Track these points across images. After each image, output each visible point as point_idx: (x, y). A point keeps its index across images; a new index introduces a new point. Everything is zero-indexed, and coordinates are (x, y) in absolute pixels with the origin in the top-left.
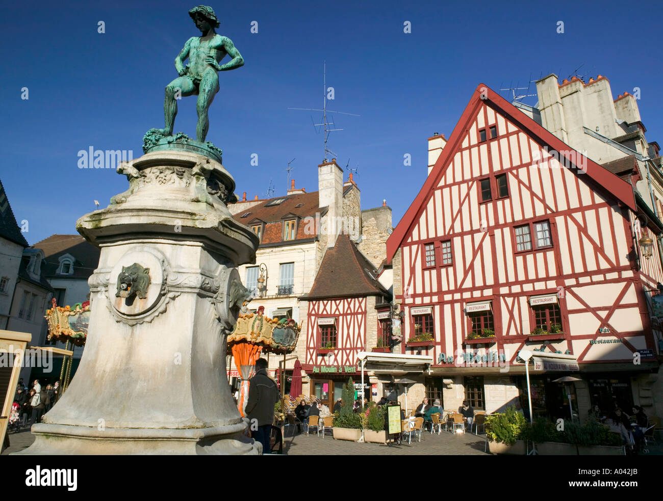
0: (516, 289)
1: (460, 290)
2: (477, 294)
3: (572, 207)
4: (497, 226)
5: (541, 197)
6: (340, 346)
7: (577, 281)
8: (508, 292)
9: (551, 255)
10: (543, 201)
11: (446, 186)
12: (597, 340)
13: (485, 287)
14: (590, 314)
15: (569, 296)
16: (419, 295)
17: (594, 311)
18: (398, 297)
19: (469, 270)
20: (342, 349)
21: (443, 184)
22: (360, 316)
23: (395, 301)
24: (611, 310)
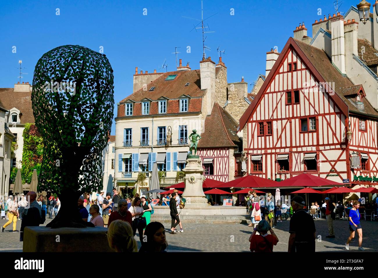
0: (299, 149)
1: (275, 148)
2: (282, 151)
3: (326, 113)
4: (293, 117)
5: (313, 105)
6: (215, 174)
7: (325, 148)
8: (296, 151)
9: (315, 134)
10: (314, 108)
11: (270, 93)
12: (329, 175)
13: (286, 147)
14: (328, 163)
15: (321, 155)
16: (255, 149)
17: (330, 162)
18: (245, 149)
19: (279, 138)
20: (216, 176)
21: (269, 91)
22: (226, 159)
23: (244, 152)
24: (336, 162)
